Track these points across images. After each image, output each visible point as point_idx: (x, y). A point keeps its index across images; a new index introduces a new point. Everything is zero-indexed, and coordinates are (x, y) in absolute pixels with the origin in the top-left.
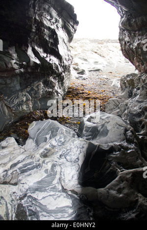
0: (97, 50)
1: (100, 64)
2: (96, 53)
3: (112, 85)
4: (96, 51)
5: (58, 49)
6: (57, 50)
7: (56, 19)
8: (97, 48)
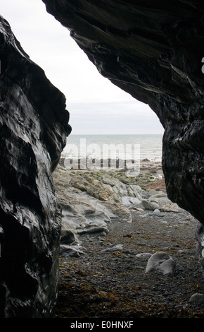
0: (86, 184)
1: (99, 216)
2: (83, 190)
3: (148, 269)
4: (82, 186)
5: (37, 190)
6: (35, 193)
7: (31, 121)
8: (85, 181)
